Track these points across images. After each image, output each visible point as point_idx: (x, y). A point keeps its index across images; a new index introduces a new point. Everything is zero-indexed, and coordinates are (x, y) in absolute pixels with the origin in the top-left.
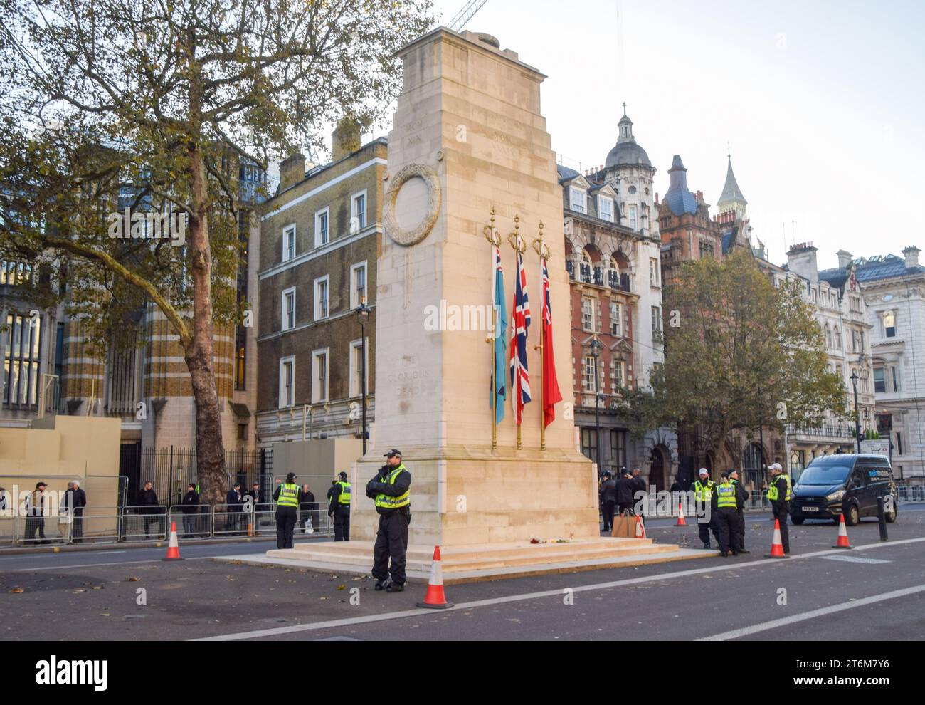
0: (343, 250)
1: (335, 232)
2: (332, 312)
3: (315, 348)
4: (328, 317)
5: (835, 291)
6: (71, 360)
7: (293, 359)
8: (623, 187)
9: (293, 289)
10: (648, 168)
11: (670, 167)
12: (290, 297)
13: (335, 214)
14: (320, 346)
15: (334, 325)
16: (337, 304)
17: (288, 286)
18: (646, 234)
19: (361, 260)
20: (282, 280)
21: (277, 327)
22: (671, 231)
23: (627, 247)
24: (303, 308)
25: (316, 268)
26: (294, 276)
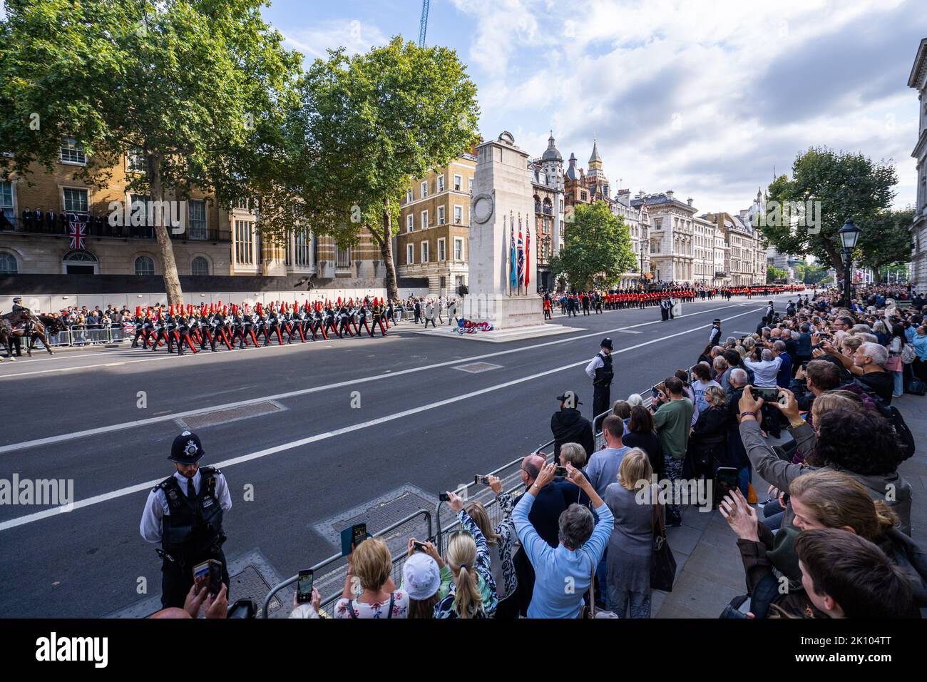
0: (434, 200)
1: (430, 192)
2: (429, 226)
3: (422, 240)
4: (427, 228)
5: (637, 211)
6: (320, 245)
7: (412, 244)
8: (550, 169)
9: (412, 215)
10: (561, 161)
11: (569, 158)
12: (410, 218)
13: (430, 184)
14: (425, 240)
15: (431, 231)
16: (431, 222)
17: (410, 213)
18: (559, 189)
19: (442, 204)
20: (407, 210)
21: (406, 231)
22: (569, 187)
23: (551, 196)
24: (417, 223)
25: (423, 206)
26: (412, 209)
